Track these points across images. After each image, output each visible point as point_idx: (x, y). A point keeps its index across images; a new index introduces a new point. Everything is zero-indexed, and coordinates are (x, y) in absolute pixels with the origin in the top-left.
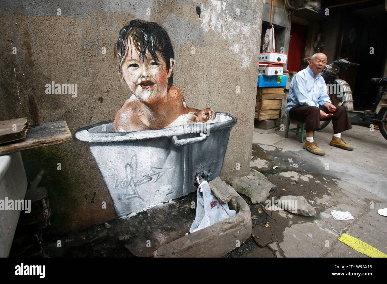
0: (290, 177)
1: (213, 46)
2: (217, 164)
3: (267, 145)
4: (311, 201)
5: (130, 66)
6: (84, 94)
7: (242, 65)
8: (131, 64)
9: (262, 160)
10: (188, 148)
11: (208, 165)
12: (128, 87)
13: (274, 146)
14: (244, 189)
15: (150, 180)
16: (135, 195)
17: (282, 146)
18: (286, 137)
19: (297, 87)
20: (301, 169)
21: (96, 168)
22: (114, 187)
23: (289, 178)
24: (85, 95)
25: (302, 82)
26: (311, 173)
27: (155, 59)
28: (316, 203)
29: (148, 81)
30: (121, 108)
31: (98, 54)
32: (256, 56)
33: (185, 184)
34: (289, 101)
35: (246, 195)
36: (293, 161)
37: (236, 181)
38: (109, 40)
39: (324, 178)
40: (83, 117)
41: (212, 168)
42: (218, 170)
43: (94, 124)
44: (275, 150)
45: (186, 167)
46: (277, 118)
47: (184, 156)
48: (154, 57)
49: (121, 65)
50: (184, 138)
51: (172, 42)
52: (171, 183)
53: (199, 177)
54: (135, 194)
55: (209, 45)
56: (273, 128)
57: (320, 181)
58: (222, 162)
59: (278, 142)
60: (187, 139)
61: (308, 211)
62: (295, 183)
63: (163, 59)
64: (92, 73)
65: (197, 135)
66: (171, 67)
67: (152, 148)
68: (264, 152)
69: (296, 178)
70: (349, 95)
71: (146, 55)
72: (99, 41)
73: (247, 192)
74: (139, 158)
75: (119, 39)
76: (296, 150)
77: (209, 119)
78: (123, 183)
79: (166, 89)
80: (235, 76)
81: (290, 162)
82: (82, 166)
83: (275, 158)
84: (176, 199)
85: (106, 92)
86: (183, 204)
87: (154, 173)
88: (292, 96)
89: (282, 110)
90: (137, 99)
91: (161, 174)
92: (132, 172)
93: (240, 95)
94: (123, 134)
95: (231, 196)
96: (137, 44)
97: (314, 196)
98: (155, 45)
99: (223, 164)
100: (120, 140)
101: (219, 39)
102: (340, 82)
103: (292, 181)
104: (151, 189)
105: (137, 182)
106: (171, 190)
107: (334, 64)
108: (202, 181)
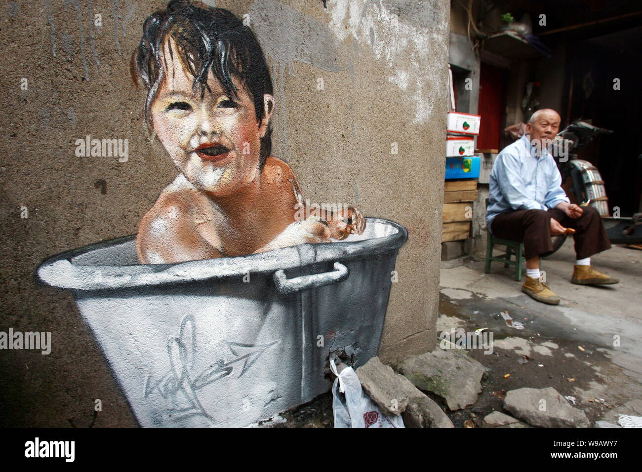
0: (513, 348)
1: (356, 72)
2: (370, 330)
3: (454, 289)
4: (569, 397)
5: (172, 106)
6: (58, 170)
7: (414, 117)
8: (174, 102)
9: (451, 318)
10: (310, 297)
11: (352, 333)
12: (169, 156)
13: (467, 291)
14: (430, 379)
15: (228, 374)
16: (194, 411)
17: (484, 289)
18: (486, 273)
19: (505, 176)
20: (529, 331)
21: (95, 351)
22: (143, 396)
23: (512, 350)
24: (62, 173)
25: (515, 166)
26: (551, 338)
27: (229, 94)
28: (580, 401)
29: (215, 143)
30: (153, 206)
31: (91, 74)
32: (441, 100)
33: (306, 377)
34: (489, 202)
35: (436, 393)
36: (511, 316)
37: (410, 364)
38: (118, 43)
39: (580, 348)
40: (58, 229)
41: (362, 338)
42: (374, 343)
43: (86, 246)
44: (472, 297)
45: (307, 339)
46: (465, 238)
47: (301, 316)
48: (228, 89)
49: (148, 103)
50: (300, 276)
51: (266, 57)
52: (275, 377)
53: (335, 360)
54: (194, 407)
55: (346, 70)
56: (459, 257)
57: (574, 354)
58: (381, 325)
59: (472, 282)
60: (307, 277)
61: (572, 420)
62: (526, 361)
63: (249, 95)
64: (75, 120)
65: (328, 266)
66: (267, 113)
67: (230, 299)
68: (452, 302)
69: (526, 350)
70: (599, 187)
71: (209, 83)
72: (92, 42)
73: (436, 386)
74: (199, 325)
75: (142, 42)
76: (512, 296)
77: (353, 231)
78: (163, 383)
79: (257, 164)
80: (401, 139)
81: (505, 319)
82: (60, 349)
83: (476, 312)
84: (287, 412)
85: (113, 168)
86: (302, 423)
87: (235, 358)
88: (496, 194)
89: (473, 222)
90: (191, 186)
91: (252, 358)
92: (184, 357)
93: (413, 180)
94: (159, 268)
95: (408, 399)
96: (187, 56)
97: (573, 385)
98: (229, 62)
99: (383, 329)
100: (153, 283)
101: (367, 58)
102: (580, 165)
103: (518, 356)
104: (230, 394)
105: (196, 381)
106: (276, 392)
107: (568, 131)
108: (342, 369)
